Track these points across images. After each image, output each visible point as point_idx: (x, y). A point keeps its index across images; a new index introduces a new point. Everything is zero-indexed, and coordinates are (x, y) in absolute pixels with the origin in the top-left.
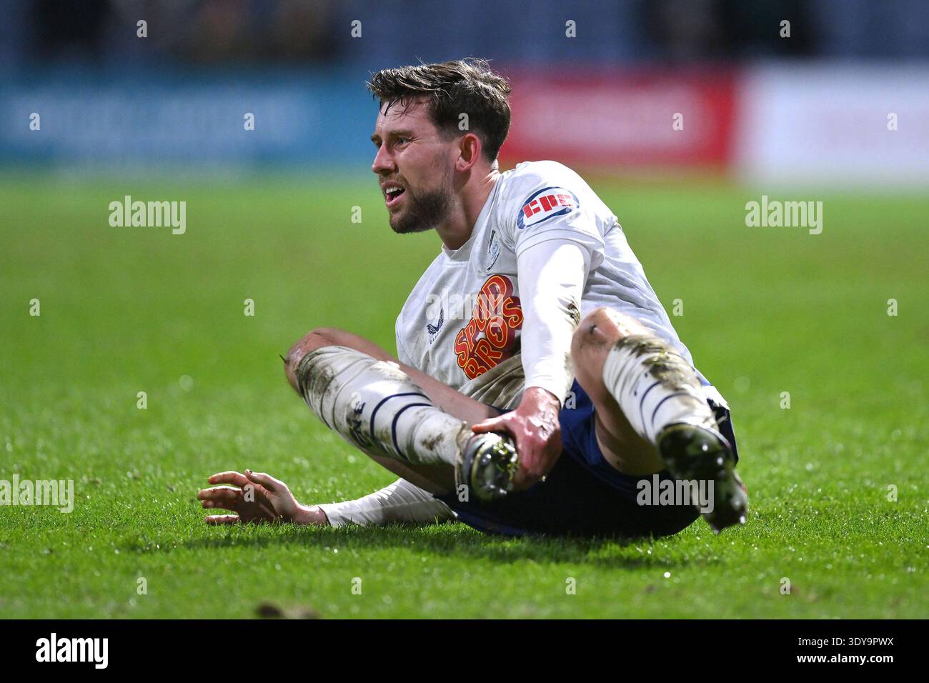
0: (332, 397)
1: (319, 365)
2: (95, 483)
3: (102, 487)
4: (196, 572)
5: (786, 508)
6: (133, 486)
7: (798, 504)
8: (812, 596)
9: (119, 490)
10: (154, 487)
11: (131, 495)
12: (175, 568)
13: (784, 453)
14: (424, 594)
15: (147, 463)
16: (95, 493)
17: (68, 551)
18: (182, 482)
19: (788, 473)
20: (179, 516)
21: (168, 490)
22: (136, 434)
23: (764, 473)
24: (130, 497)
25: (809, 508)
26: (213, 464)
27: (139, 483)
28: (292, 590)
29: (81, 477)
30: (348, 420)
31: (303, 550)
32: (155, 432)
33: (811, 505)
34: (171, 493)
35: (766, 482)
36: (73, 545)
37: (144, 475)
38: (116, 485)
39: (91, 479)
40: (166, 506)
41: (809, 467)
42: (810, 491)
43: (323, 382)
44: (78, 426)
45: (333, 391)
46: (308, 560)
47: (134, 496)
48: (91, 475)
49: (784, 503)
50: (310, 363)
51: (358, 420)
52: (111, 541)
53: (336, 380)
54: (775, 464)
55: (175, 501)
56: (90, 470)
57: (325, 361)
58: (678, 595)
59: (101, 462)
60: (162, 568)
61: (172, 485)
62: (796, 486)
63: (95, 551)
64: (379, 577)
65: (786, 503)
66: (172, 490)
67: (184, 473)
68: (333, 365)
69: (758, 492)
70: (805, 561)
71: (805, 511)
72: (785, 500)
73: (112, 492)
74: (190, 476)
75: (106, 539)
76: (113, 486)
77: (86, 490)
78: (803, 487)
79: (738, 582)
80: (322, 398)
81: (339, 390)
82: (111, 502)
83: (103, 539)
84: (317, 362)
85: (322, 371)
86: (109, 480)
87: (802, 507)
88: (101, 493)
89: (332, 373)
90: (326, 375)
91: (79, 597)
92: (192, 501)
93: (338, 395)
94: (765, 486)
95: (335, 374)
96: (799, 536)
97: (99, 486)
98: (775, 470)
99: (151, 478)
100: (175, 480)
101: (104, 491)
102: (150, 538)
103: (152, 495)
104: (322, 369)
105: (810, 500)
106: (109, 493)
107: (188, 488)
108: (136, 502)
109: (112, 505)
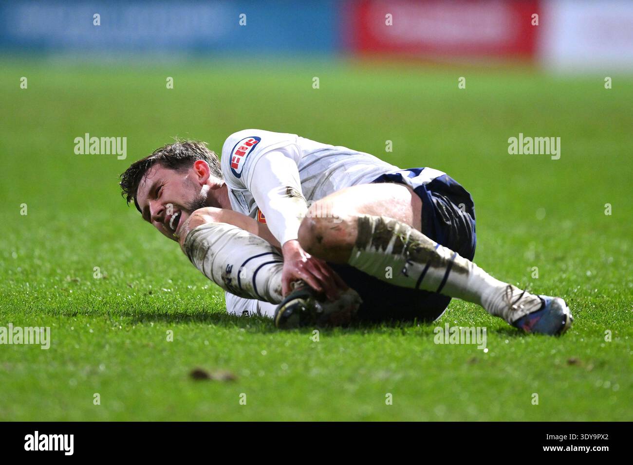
0: (210, 262)
1: (199, 239)
2: (75, 281)
3: (81, 285)
4: (147, 345)
5: (572, 304)
6: (103, 283)
7: (581, 300)
8: (590, 367)
9: (93, 286)
10: (118, 285)
11: (101, 290)
12: (133, 343)
13: (570, 263)
14: (312, 363)
15: (113, 267)
16: (76, 288)
17: (56, 330)
18: (138, 281)
19: (574, 277)
20: (135, 305)
21: (128, 287)
22: (105, 246)
23: (557, 278)
24: (101, 292)
25: (588, 303)
26: (160, 268)
27: (107, 282)
28: (217, 359)
29: (66, 277)
30: (223, 278)
31: (225, 330)
32: (119, 245)
33: (590, 300)
34: (130, 289)
35: (558, 284)
36: (60, 326)
37: (111, 276)
38: (91, 283)
39: (73, 279)
40: (126, 299)
41: (589, 273)
42: (589, 291)
43: (203, 252)
44: (64, 240)
45: (210, 258)
46: (228, 337)
47: (103, 291)
48: (73, 276)
49: (570, 299)
50: (192, 238)
51: (229, 278)
52: (87, 323)
53: (211, 250)
54: (564, 272)
55: (133, 295)
56: (72, 272)
57: (202, 236)
58: (493, 365)
59: (80, 266)
60: (123, 343)
61: (131, 283)
62: (579, 287)
63: (76, 330)
64: (279, 350)
65: (572, 300)
66: (130, 286)
67: (140, 274)
68: (208, 238)
69: (552, 292)
70: (586, 341)
71: (586, 306)
72: (571, 297)
73: (88, 288)
74: (144, 277)
75: (83, 321)
76: (89, 283)
77: (69, 286)
78: (585, 288)
79: (537, 356)
80: (203, 264)
81: (214, 256)
82: (87, 295)
83: (81, 322)
84: (197, 237)
85: (201, 244)
86: (86, 279)
87: (583, 302)
88: (80, 289)
89: (208, 244)
90: (204, 246)
91: (64, 363)
92: (145, 295)
93: (213, 260)
94: (557, 287)
95: (210, 245)
96: (581, 323)
97: (79, 284)
98: (564, 276)
99: (116, 278)
100: (133, 280)
101: (82, 287)
102: (114, 321)
103: (117, 291)
104: (201, 242)
105: (589, 298)
106: (86, 288)
107: (142, 285)
108: (105, 295)
109: (88, 297)
